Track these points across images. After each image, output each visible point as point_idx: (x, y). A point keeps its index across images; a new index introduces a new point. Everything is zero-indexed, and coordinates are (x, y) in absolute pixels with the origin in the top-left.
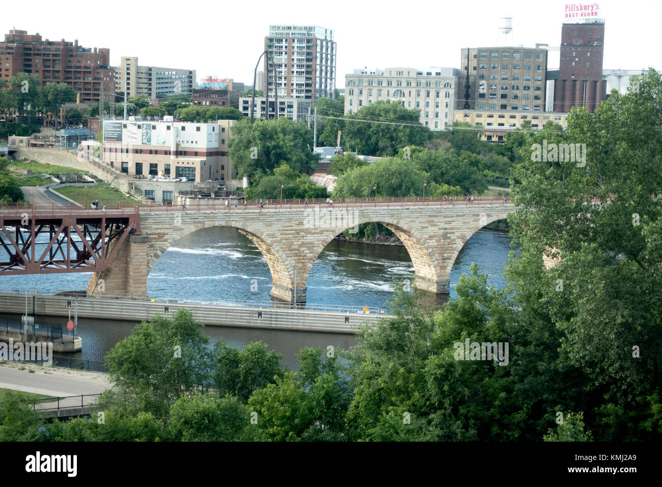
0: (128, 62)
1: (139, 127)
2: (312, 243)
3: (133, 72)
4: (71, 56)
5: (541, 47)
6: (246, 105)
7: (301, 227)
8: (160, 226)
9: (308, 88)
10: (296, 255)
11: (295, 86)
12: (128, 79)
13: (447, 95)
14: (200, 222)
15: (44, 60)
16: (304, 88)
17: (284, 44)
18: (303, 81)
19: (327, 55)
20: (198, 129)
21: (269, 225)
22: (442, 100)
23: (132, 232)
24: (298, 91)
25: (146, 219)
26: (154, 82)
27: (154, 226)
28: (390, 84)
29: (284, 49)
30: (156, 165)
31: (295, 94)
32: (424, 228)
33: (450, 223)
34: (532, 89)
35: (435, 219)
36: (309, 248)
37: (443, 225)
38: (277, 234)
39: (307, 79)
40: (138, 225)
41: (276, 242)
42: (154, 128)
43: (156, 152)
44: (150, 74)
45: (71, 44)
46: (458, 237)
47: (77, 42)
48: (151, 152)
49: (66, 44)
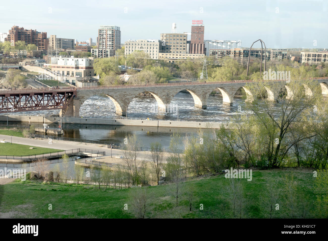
0: (53, 37)
1: (63, 60)
2: (129, 98)
3: (54, 40)
4: (34, 35)
5: (185, 33)
6: (93, 51)
7: (125, 93)
8: (83, 94)
9: (112, 46)
10: (124, 102)
11: (108, 45)
12: (53, 42)
13: (157, 48)
14: (95, 93)
15: (25, 36)
16: (111, 46)
17: (105, 32)
18: (111, 43)
19: (118, 35)
20: (83, 60)
21: (116, 93)
22: (155, 50)
23: (74, 96)
24: (109, 47)
25: (78, 92)
26: (61, 43)
27: (81, 94)
28: (138, 45)
29: (105, 33)
30: (69, 72)
31: (108, 48)
32: (161, 93)
33: (169, 91)
34: (182, 46)
35: (165, 90)
36: (128, 100)
37: (167, 92)
38: (118, 96)
39: (112, 43)
40: (76, 94)
41: (118, 98)
42: (68, 60)
43: (69, 68)
44: (60, 41)
45: (34, 31)
46: (172, 95)
47: (36, 30)
48: (67, 67)
49: (32, 31)
